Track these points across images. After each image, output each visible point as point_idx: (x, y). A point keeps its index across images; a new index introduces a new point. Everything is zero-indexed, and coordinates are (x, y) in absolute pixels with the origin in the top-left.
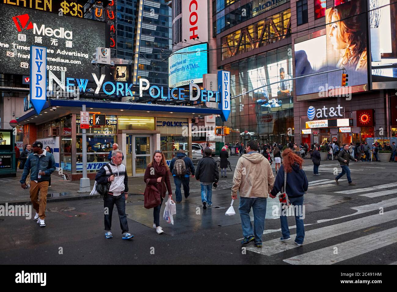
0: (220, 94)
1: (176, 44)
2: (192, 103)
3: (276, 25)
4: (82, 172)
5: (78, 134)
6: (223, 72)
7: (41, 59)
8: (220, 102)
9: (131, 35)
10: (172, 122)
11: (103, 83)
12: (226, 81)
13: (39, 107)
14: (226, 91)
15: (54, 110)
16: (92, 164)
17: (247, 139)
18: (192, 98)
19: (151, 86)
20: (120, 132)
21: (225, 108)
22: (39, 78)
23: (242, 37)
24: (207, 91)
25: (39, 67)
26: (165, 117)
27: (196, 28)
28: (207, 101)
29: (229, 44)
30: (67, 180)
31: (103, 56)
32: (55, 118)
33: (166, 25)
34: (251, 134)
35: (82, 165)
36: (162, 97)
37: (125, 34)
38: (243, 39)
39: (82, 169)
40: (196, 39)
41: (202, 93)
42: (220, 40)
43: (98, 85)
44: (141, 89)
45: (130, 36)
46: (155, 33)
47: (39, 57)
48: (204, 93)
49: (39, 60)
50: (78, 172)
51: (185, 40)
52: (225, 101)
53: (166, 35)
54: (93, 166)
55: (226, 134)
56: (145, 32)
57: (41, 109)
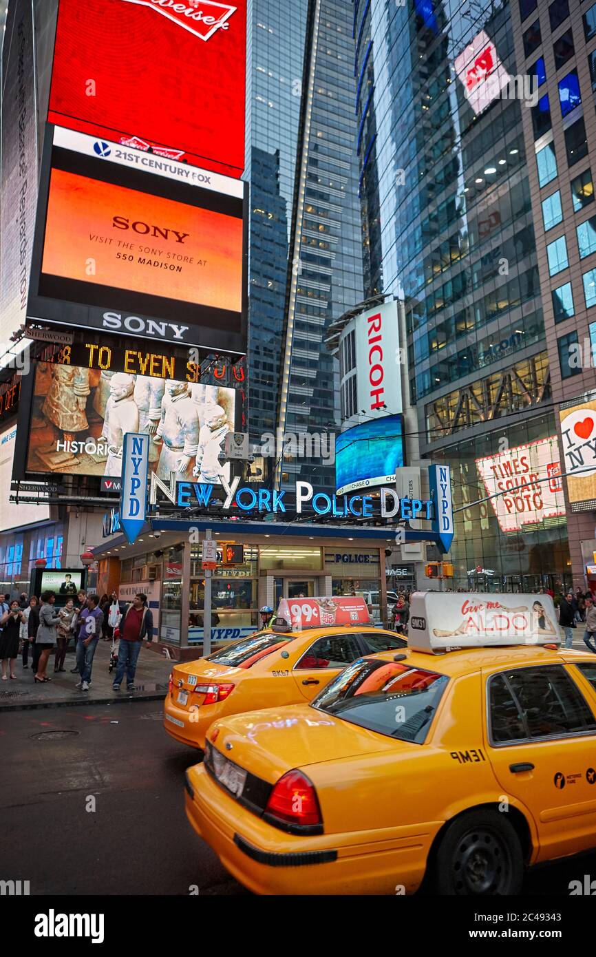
0: (435, 506)
1: (347, 418)
2: (383, 522)
3: (523, 379)
4: (201, 644)
5: (192, 578)
6: (438, 467)
7: (140, 454)
8: (435, 519)
9: (272, 405)
10: (350, 556)
11: (237, 490)
12: (444, 483)
13: (133, 532)
14: (444, 499)
15: (157, 537)
16: (215, 631)
17: (481, 584)
18: (385, 514)
19: (315, 493)
20: (263, 574)
21: (445, 529)
22: (136, 485)
23: (461, 404)
24: (411, 501)
25: (136, 467)
26: (339, 546)
27: (381, 391)
28: (412, 518)
29: (440, 414)
30: (172, 658)
31: (237, 446)
32: (155, 549)
33: (329, 387)
34: (487, 572)
35: (202, 631)
36: (335, 512)
37: (261, 405)
38: (464, 406)
39: (202, 638)
40: (382, 408)
41: (403, 504)
42: (423, 409)
43: (229, 494)
44: (300, 499)
45: (270, 407)
46: (312, 401)
47: (136, 451)
48: (406, 504)
49: (137, 456)
50: (189, 644)
51: (363, 411)
52: (444, 517)
53: (329, 404)
54: (216, 634)
55: (447, 577)
56: (293, 399)
57: (136, 534)
